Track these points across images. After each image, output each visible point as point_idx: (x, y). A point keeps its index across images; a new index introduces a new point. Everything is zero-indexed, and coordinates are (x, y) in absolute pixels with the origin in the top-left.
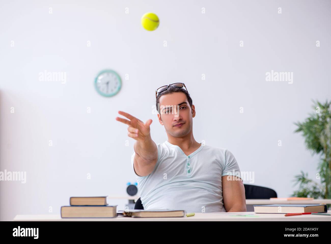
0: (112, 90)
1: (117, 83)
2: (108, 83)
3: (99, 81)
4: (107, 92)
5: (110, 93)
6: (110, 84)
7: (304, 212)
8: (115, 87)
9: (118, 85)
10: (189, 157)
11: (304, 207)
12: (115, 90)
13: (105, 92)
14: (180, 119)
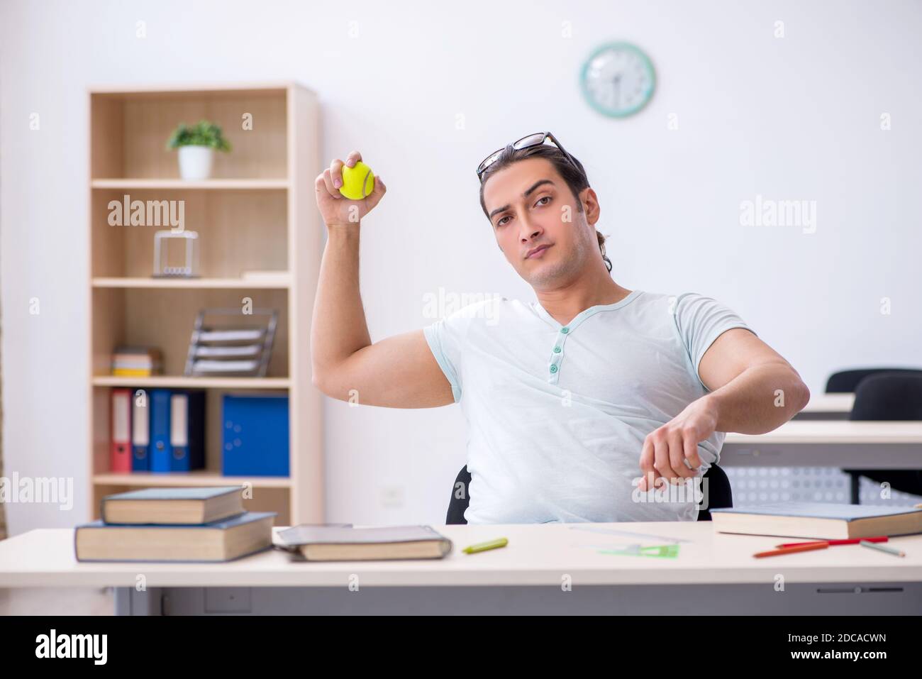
0: (629, 99)
1: (642, 80)
2: (617, 80)
3: (594, 74)
4: (616, 103)
5: (624, 106)
6: (622, 83)
7: (845, 536)
8: (638, 91)
9: (646, 87)
10: (565, 331)
11: (848, 521)
12: (638, 99)
13: (609, 103)
14: (536, 234)
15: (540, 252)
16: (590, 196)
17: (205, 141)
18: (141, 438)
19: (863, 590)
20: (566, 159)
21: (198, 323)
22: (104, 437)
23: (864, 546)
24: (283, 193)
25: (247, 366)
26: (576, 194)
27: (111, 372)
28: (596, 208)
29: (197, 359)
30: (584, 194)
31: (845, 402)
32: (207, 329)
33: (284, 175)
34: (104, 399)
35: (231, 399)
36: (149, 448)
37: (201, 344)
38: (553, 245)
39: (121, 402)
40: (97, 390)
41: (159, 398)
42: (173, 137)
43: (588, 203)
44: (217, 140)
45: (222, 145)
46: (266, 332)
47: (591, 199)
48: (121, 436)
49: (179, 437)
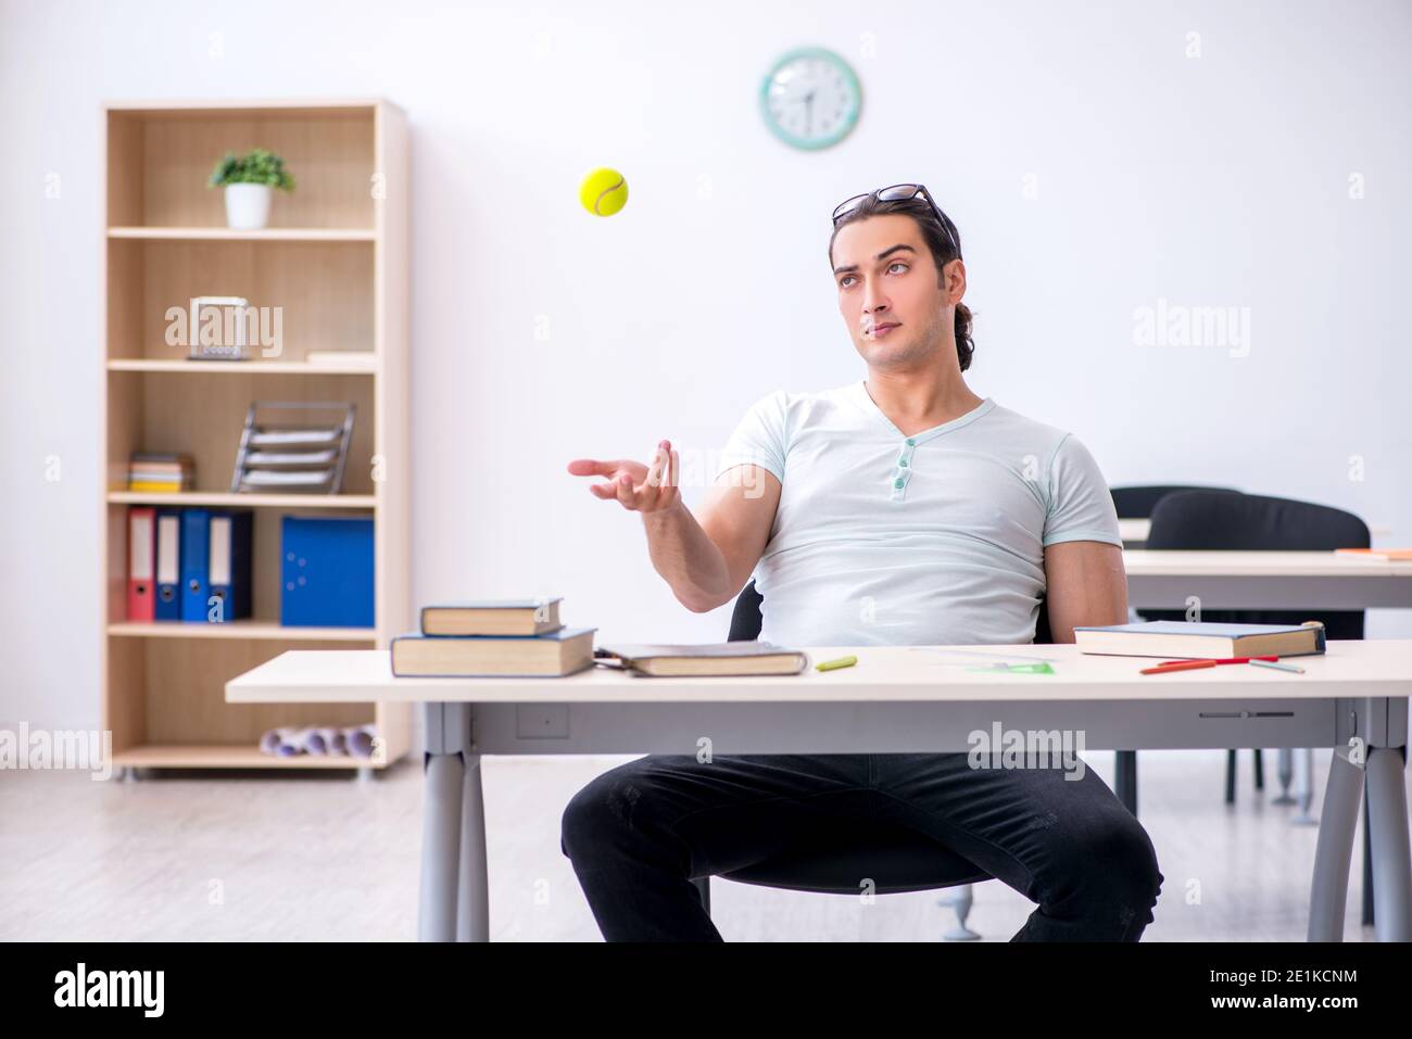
0: (826, 125)
1: (843, 99)
2: (809, 99)
3: (777, 90)
4: (809, 130)
5: (819, 134)
6: (817, 103)
7: (1230, 655)
8: (838, 114)
9: (848, 109)
10: (911, 443)
11: (1233, 638)
12: (839, 125)
13: (799, 131)
14: (882, 308)
15: (884, 330)
16: (958, 270)
17: (261, 176)
18: (169, 575)
19: (1250, 715)
20: (937, 222)
21: (248, 421)
22: (120, 574)
23: (1253, 664)
24: (368, 246)
25: (316, 478)
26: (940, 267)
27: (128, 485)
28: (962, 283)
29: (248, 469)
30: (950, 267)
31: (1140, 529)
32: (259, 429)
33: (369, 223)
34: (120, 521)
35: (293, 523)
36: (179, 587)
37: (253, 449)
38: (900, 324)
39: (142, 527)
40: (113, 508)
41: (193, 521)
42: (217, 170)
43: (953, 277)
44: (276, 175)
45: (283, 182)
46: (342, 433)
47: (958, 274)
48: (142, 572)
49: (220, 573)
